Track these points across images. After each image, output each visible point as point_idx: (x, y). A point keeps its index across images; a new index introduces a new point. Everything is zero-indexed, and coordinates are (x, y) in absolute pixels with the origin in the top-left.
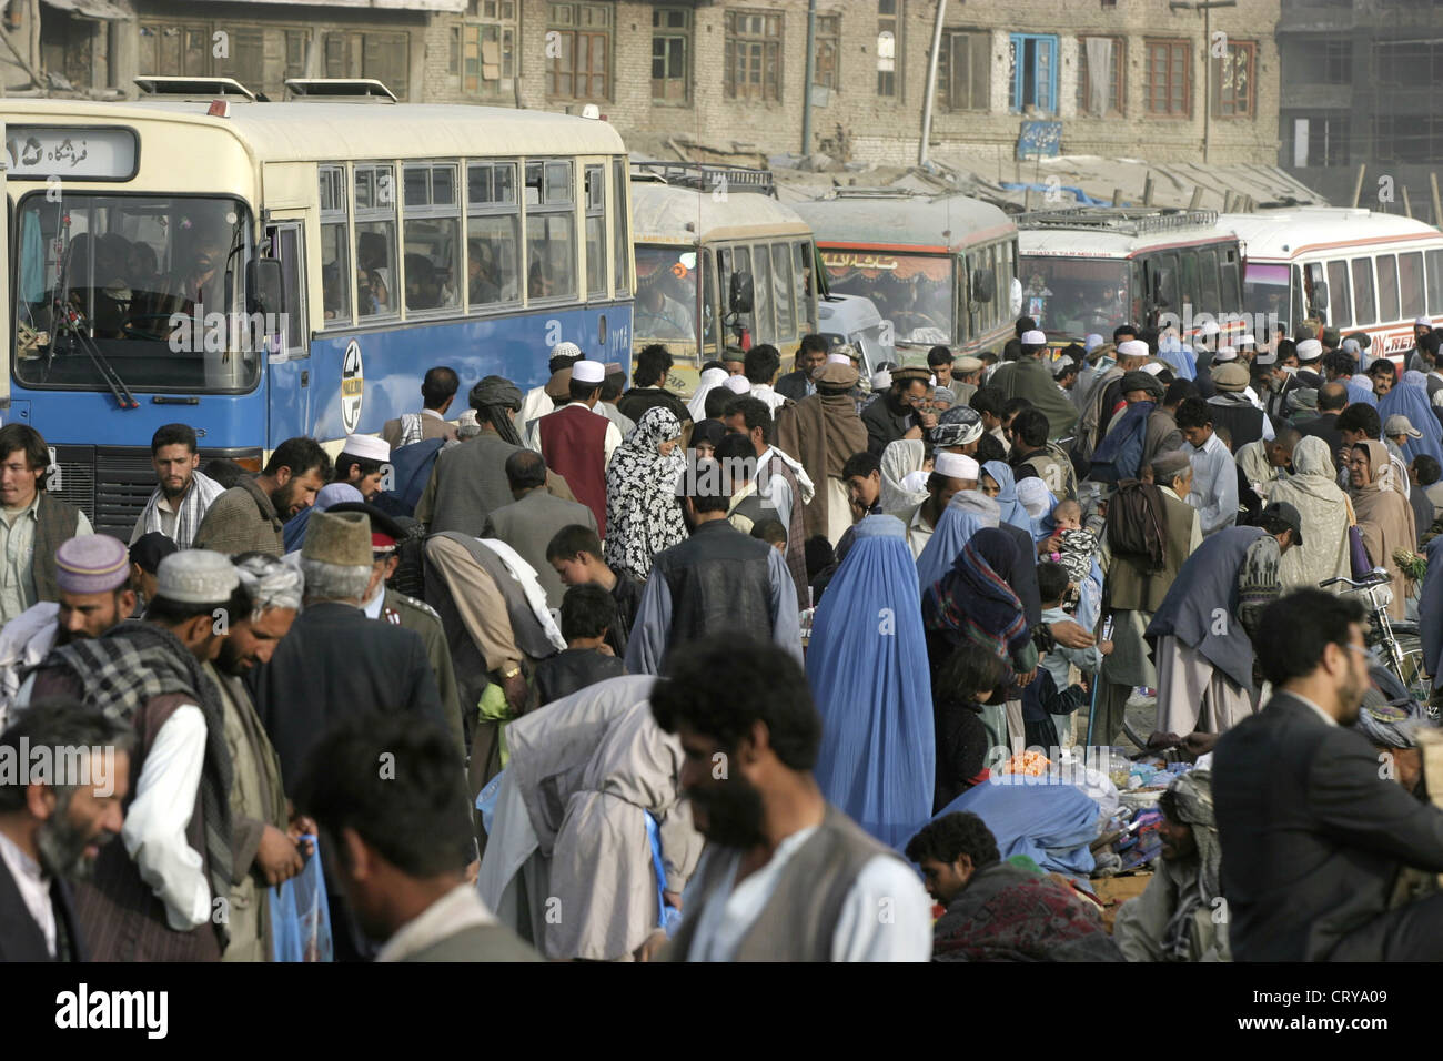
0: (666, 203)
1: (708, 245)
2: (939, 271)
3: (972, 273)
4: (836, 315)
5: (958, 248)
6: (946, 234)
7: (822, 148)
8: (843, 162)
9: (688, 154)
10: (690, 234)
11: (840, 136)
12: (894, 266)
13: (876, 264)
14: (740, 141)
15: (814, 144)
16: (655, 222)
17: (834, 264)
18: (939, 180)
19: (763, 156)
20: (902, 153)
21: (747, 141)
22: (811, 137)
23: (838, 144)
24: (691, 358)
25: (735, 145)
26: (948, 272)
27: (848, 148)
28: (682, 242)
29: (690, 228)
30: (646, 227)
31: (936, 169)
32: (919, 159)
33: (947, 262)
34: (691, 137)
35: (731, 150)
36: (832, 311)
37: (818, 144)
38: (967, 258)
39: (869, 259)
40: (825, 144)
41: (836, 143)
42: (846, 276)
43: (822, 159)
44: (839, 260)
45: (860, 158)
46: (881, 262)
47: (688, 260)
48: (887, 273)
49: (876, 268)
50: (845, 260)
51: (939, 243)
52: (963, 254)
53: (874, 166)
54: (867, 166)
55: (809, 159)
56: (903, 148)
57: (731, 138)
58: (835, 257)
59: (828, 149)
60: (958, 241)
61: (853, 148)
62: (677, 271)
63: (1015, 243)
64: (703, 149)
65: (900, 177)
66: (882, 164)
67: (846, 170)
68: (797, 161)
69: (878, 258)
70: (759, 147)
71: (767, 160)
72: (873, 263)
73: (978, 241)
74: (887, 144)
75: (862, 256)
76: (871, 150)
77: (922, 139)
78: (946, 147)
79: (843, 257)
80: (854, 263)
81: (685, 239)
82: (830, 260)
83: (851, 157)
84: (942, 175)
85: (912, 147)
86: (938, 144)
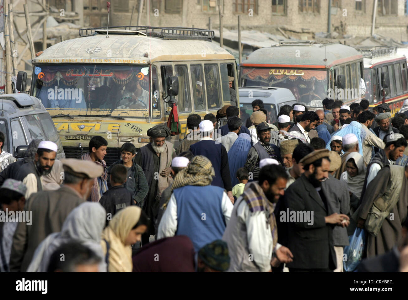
0: (137, 44)
1: (155, 64)
2: (322, 76)
3: (337, 76)
4: (272, 96)
5: (330, 66)
6: (325, 60)
7: (335, 30)
8: (343, 35)
9: (285, 33)
10: (146, 58)
11: (342, 26)
12: (303, 74)
13: (295, 74)
14: (304, 28)
15: (332, 28)
16: (129, 53)
17: (277, 74)
18: (378, 41)
19: (313, 33)
20: (365, 31)
21: (307, 28)
22: (331, 26)
23: (341, 29)
24: (146, 118)
25: (302, 29)
26: (326, 76)
27: (345, 29)
28: (141, 62)
29: (146, 56)
30: (125, 56)
31: (377, 36)
32: (371, 33)
33: (326, 72)
34: (286, 27)
35: (300, 31)
36: (271, 94)
37: (333, 29)
38: (335, 70)
39: (292, 71)
40: (336, 29)
41: (340, 28)
42: (282, 79)
43: (335, 34)
44: (279, 72)
45: (350, 33)
46: (297, 72)
47: (145, 71)
48: (300, 77)
49: (295, 76)
50: (282, 72)
51: (322, 64)
52: (332, 68)
53: (354, 36)
54: (352, 36)
55: (330, 34)
56: (365, 29)
57: (301, 27)
58: (278, 71)
59: (337, 30)
60: (330, 63)
61: (346, 30)
62: (139, 77)
63: (361, 63)
64: (291, 31)
65: (364, 40)
66: (358, 35)
67: (344, 38)
68: (326, 35)
69: (296, 71)
70: (312, 30)
71: (314, 35)
72: (293, 73)
73: (340, 63)
74: (359, 28)
75: (289, 70)
76: (353, 30)
77: (372, 26)
78: (381, 29)
79: (281, 70)
80: (286, 73)
81: (143, 61)
82: (275, 72)
83: (346, 33)
84: (380, 39)
85: (368, 29)
86: (378, 28)
